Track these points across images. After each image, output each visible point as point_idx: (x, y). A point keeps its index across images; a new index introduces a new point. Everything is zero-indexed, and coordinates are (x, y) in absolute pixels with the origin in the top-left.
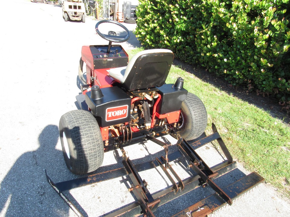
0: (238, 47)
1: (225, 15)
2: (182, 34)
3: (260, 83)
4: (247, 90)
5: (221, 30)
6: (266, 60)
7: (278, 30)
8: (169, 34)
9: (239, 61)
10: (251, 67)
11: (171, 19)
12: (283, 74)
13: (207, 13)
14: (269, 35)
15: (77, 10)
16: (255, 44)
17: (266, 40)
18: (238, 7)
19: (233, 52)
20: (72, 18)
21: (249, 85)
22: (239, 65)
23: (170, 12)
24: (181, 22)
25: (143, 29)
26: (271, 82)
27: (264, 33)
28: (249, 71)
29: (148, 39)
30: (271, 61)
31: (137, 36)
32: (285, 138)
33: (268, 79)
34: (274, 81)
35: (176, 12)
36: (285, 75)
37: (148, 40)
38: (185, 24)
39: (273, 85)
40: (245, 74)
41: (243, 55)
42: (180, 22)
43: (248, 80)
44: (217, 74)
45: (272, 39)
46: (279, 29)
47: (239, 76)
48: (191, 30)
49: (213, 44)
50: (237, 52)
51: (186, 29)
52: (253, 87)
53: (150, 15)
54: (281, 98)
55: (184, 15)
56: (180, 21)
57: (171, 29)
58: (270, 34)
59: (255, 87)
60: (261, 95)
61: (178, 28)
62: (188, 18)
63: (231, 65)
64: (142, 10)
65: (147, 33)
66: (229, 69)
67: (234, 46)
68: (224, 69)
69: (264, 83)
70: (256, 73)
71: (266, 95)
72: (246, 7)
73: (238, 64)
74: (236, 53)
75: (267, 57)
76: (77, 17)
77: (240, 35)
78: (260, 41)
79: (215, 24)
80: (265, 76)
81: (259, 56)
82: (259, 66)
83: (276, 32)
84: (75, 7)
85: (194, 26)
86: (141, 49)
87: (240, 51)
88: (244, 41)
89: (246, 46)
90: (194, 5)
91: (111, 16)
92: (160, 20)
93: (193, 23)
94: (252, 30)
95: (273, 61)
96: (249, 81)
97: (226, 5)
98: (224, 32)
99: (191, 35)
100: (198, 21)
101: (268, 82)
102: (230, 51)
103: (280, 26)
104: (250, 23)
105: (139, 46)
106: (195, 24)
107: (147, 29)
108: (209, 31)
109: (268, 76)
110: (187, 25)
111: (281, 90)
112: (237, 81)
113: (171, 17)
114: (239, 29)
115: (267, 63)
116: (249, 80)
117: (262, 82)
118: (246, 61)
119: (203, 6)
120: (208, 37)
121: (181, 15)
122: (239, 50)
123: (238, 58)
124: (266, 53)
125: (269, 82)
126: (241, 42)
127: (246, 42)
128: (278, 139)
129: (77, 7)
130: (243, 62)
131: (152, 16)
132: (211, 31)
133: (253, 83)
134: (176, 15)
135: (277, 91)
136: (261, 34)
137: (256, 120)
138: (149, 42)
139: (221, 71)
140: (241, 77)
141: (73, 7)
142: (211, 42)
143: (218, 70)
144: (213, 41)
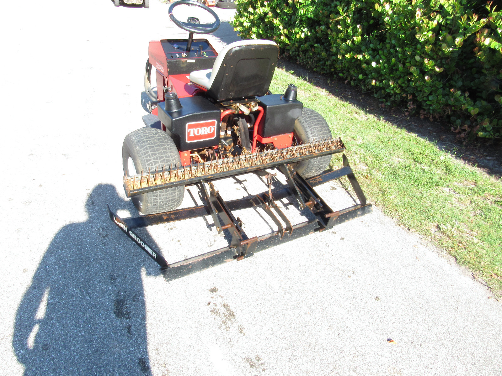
0: (393, 42)
2: (309, 24)
3: (425, 99)
4: (407, 111)
5: (368, 16)
6: (432, 62)
7: (450, 13)
9: (395, 65)
10: (411, 74)
14: (438, 23)
16: (417, 36)
17: (433, 30)
19: (385, 51)
20: (126, 0)
21: (409, 103)
22: (394, 72)
24: (307, 4)
25: (246, 17)
26: (440, 97)
27: (431, 19)
28: (409, 81)
29: (254, 33)
30: (441, 63)
31: (235, 29)
33: (436, 91)
34: (444, 95)
36: (463, 86)
37: (253, 36)
38: (313, 7)
39: (443, 100)
40: (403, 85)
41: (400, 55)
42: (304, 4)
45: (443, 28)
46: (452, 12)
47: (394, 89)
48: (323, 17)
49: (355, 38)
50: (392, 50)
51: (314, 16)
52: (415, 107)
54: (455, 122)
56: (305, 3)
57: (290, 15)
58: (439, 20)
59: (419, 106)
60: (427, 119)
61: (302, 14)
63: (382, 72)
65: (253, 23)
66: (380, 79)
67: (387, 41)
68: (373, 78)
69: (430, 98)
70: (418, 84)
71: (434, 118)
73: (393, 69)
74: (390, 53)
75: (435, 57)
77: (395, 22)
78: (424, 31)
79: (359, 6)
80: (432, 87)
81: (423, 56)
82: (423, 72)
83: (448, 17)
85: (328, 10)
87: (396, 48)
88: (402, 32)
89: (404, 41)
94: (413, 14)
95: (444, 63)
96: (410, 96)
98: (373, 18)
99: (323, 25)
100: (333, 2)
101: (435, 97)
102: (381, 49)
103: (454, 7)
106: (329, 7)
107: (252, 18)
108: (349, 17)
109: (435, 87)
110: (316, 8)
111: (455, 108)
112: (392, 98)
114: (394, 13)
115: (435, 65)
116: (409, 95)
117: (427, 97)
118: (404, 64)
120: (348, 27)
122: (394, 47)
123: (393, 60)
124: (432, 50)
125: (437, 96)
126: (397, 34)
127: (405, 33)
130: (400, 66)
132: (353, 17)
133: (414, 100)
135: (449, 111)
136: (426, 21)
139: (368, 82)
140: (397, 91)
142: (353, 36)
143: (363, 81)
144: (356, 34)
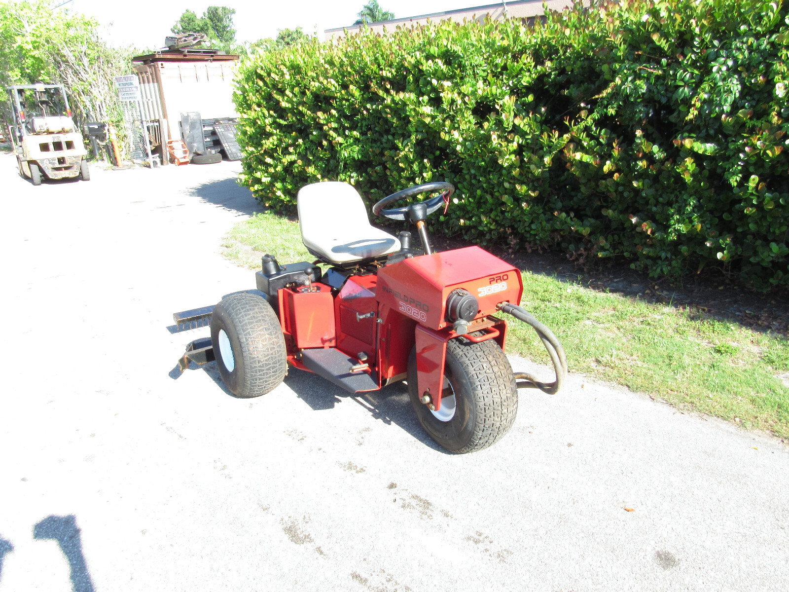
0: (473, 171)
1: (433, 118)
2: (356, 166)
3: (527, 229)
4: (510, 248)
5: (433, 147)
6: (525, 188)
7: (528, 132)
8: (326, 173)
9: (481, 197)
10: (503, 204)
11: (326, 140)
12: (560, 205)
13: (399, 118)
14: (518, 144)
15: (65, 153)
16: (500, 162)
17: (514, 152)
18: (453, 101)
19: (465, 183)
20: (52, 175)
21: (510, 237)
22: (483, 206)
23: (319, 127)
24: (349, 143)
25: (262, 170)
26: (544, 223)
27: (509, 142)
28: (503, 212)
29: (279, 189)
30: (533, 185)
31: (252, 189)
32: (586, 308)
33: (537, 218)
34: (548, 221)
35: (334, 125)
36: (563, 206)
37: (279, 193)
38: (358, 146)
39: (548, 226)
40: (498, 218)
41: (484, 185)
42: (346, 144)
43: (505, 229)
44: (447, 231)
45: (524, 149)
46: (530, 131)
47: (488, 225)
48: (374, 156)
49: (425, 175)
50: (474, 181)
51: (362, 156)
52: (518, 241)
53: (275, 137)
54: (568, 248)
55: (351, 129)
56: (347, 142)
57: (328, 160)
58: (519, 141)
59: (522, 239)
60: (535, 252)
61: (346, 156)
62: (362, 134)
63: (469, 208)
64: (250, 130)
65: (275, 177)
66: (467, 216)
67: (465, 172)
68: (458, 219)
69: (533, 226)
70: (515, 213)
71: (543, 249)
72: (466, 99)
73: (480, 203)
74: (472, 185)
75: (526, 181)
76: (67, 168)
77: (469, 150)
78: (505, 155)
79: (419, 137)
80: (531, 214)
81: (512, 181)
82: (517, 199)
83: (527, 137)
84: (58, 146)
85: (379, 147)
86: (267, 215)
87: (478, 178)
88: (480, 159)
89: (485, 169)
90: (369, 106)
91: (153, 152)
92: (299, 146)
93: (374, 141)
94: (488, 138)
95: (536, 185)
96: (509, 229)
97: (430, 99)
98: (440, 149)
99: (377, 166)
100: (383, 136)
101: (539, 225)
102: (459, 182)
103: (530, 125)
104: (482, 127)
105: (262, 209)
106: (379, 144)
107: (272, 170)
108: (411, 152)
109: (535, 213)
110: (363, 147)
111: (564, 233)
112: (488, 237)
113: (326, 136)
114: (465, 140)
115: (528, 190)
116: (507, 229)
117: (529, 226)
118: (492, 195)
119: (387, 106)
120: (413, 163)
121: (345, 128)
122: (475, 177)
123: (479, 192)
124: (521, 174)
125: (541, 223)
126: (475, 163)
127: (483, 160)
128: (578, 312)
129: (64, 146)
130: (489, 197)
131: (280, 140)
132: (414, 151)
133: (515, 233)
134: (335, 130)
135: (559, 237)
136: (504, 144)
137: (536, 293)
138: (283, 197)
139: (453, 223)
140: (492, 227)
141: (51, 147)
142: (421, 173)
144: (424, 170)
